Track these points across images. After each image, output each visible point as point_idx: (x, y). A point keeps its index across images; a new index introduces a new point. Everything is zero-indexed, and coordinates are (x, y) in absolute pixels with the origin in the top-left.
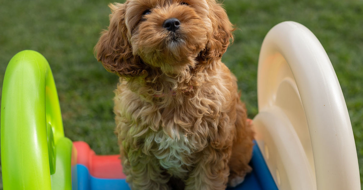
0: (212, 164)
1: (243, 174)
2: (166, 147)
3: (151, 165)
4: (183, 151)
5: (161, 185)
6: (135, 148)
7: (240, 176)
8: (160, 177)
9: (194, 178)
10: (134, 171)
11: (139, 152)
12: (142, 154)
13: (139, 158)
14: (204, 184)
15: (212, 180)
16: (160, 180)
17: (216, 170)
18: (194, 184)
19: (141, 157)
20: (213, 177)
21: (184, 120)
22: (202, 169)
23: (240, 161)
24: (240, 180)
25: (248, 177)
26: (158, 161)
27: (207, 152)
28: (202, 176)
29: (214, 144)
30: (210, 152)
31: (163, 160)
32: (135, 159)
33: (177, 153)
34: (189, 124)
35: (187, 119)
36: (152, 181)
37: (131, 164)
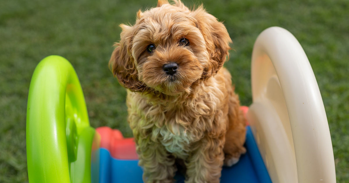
0: (210, 150)
1: (238, 155)
2: (170, 138)
3: (159, 151)
4: (183, 141)
5: (168, 167)
6: (144, 136)
7: (235, 157)
8: (167, 160)
9: (194, 163)
10: (144, 156)
11: (148, 140)
12: (151, 141)
13: (148, 145)
14: (203, 167)
15: (210, 164)
16: (166, 162)
17: (214, 155)
18: (194, 167)
19: (150, 143)
20: (212, 161)
21: (184, 120)
22: (202, 155)
23: (235, 144)
24: (235, 160)
25: (242, 157)
26: (164, 147)
27: (205, 141)
28: (202, 161)
29: (211, 134)
30: (208, 141)
31: (169, 146)
32: (145, 145)
33: (179, 142)
34: (189, 123)
35: (187, 118)
36: (160, 164)
37: (141, 150)
